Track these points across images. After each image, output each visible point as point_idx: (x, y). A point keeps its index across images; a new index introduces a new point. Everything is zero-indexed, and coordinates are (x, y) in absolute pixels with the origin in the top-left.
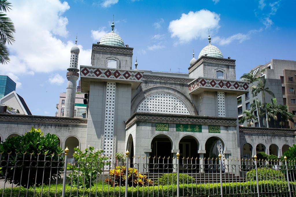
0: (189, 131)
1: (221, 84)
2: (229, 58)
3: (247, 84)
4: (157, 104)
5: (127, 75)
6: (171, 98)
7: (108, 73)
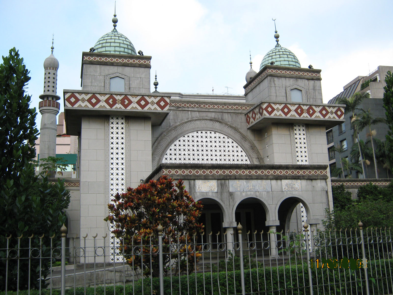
1: (299, 111)
2: (310, 67)
3: (342, 109)
4: (195, 148)
5: (143, 103)
6: (217, 137)
7: (111, 101)
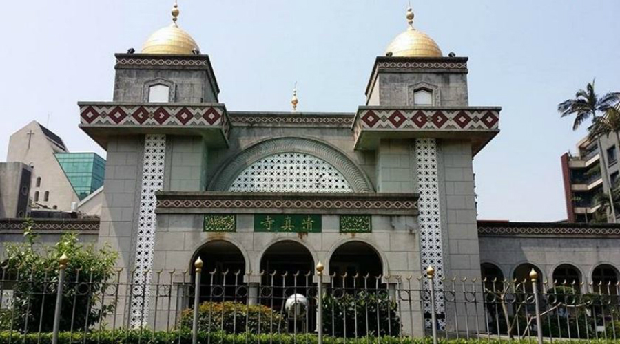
0: (287, 231)
1: (419, 119)
2: (450, 55)
3: (494, 113)
4: (274, 177)
5: (184, 116)
6: (308, 162)
7: (140, 115)
